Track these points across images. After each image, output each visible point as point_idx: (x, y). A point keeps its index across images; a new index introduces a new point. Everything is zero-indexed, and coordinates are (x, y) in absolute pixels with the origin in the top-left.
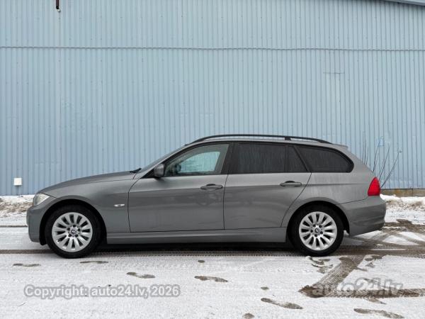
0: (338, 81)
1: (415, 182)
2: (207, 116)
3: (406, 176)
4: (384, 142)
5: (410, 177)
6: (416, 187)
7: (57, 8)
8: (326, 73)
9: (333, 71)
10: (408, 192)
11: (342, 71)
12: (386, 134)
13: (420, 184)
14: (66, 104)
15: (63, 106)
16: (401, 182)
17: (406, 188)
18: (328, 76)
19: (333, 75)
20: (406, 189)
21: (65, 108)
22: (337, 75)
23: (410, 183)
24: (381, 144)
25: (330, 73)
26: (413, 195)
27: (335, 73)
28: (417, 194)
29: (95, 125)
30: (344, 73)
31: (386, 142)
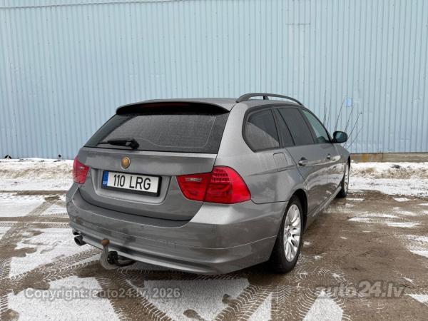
0: (302, 33)
1: (386, 146)
2: (158, 76)
3: (375, 139)
4: (352, 103)
5: (381, 140)
6: (386, 151)
8: (288, 24)
9: (296, 22)
10: (377, 157)
11: (307, 22)
12: (356, 93)
13: (391, 147)
14: (15, 68)
16: (369, 145)
17: (374, 151)
18: (290, 27)
19: (296, 27)
20: (376, 154)
22: (302, 26)
23: (380, 146)
24: (350, 104)
25: (293, 24)
26: (382, 160)
27: (299, 24)
28: (388, 159)
29: (45, 89)
30: (310, 24)
31: (355, 102)
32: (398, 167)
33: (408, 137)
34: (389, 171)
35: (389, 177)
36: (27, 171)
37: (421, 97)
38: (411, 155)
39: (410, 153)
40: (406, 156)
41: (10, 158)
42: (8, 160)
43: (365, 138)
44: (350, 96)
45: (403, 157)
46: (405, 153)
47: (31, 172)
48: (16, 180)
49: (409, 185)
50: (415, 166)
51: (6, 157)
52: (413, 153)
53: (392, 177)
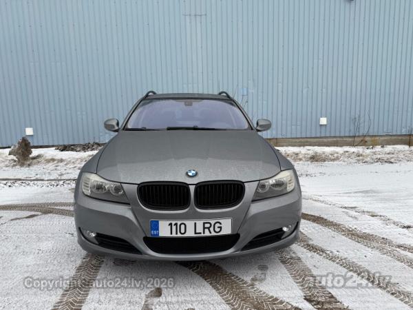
0: (199, 24)
1: (279, 132)
4: (247, 92)
6: (280, 136)
8: (185, 15)
9: (193, 13)
11: (203, 13)
12: (251, 82)
13: (284, 133)
17: (269, 137)
18: (188, 18)
19: (193, 18)
22: (198, 18)
24: (245, 93)
25: (190, 15)
27: (195, 15)
28: (282, 144)
30: (206, 15)
31: (250, 91)
33: (299, 123)
37: (310, 87)
38: (303, 140)
39: (301, 138)
40: (297, 140)
45: (296, 142)
46: (297, 138)
52: (304, 138)
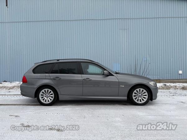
0: (125, 33)
1: (161, 76)
2: (69, 49)
3: (156, 74)
5: (159, 74)
6: (161, 79)
7: (7, 6)
8: (120, 29)
10: (158, 81)
11: (127, 28)
12: (148, 55)
13: (163, 77)
14: (11, 45)
15: (10, 46)
16: (154, 76)
20: (157, 80)
21: (10, 47)
22: (125, 30)
23: (159, 77)
24: (145, 60)
25: (122, 29)
26: (160, 82)
29: (22, 54)
30: (128, 29)
31: (147, 59)
32: (165, 85)
33: (169, 73)
34: (162, 86)
35: (162, 89)
36: (14, 87)
37: (174, 57)
39: (171, 79)
40: (169, 80)
41: (6, 82)
42: (5, 82)
43: (152, 74)
44: (145, 56)
47: (16, 87)
48: (9, 90)
49: (169, 92)
50: (172, 84)
51: (4, 81)
52: (172, 79)
53: (163, 89)
